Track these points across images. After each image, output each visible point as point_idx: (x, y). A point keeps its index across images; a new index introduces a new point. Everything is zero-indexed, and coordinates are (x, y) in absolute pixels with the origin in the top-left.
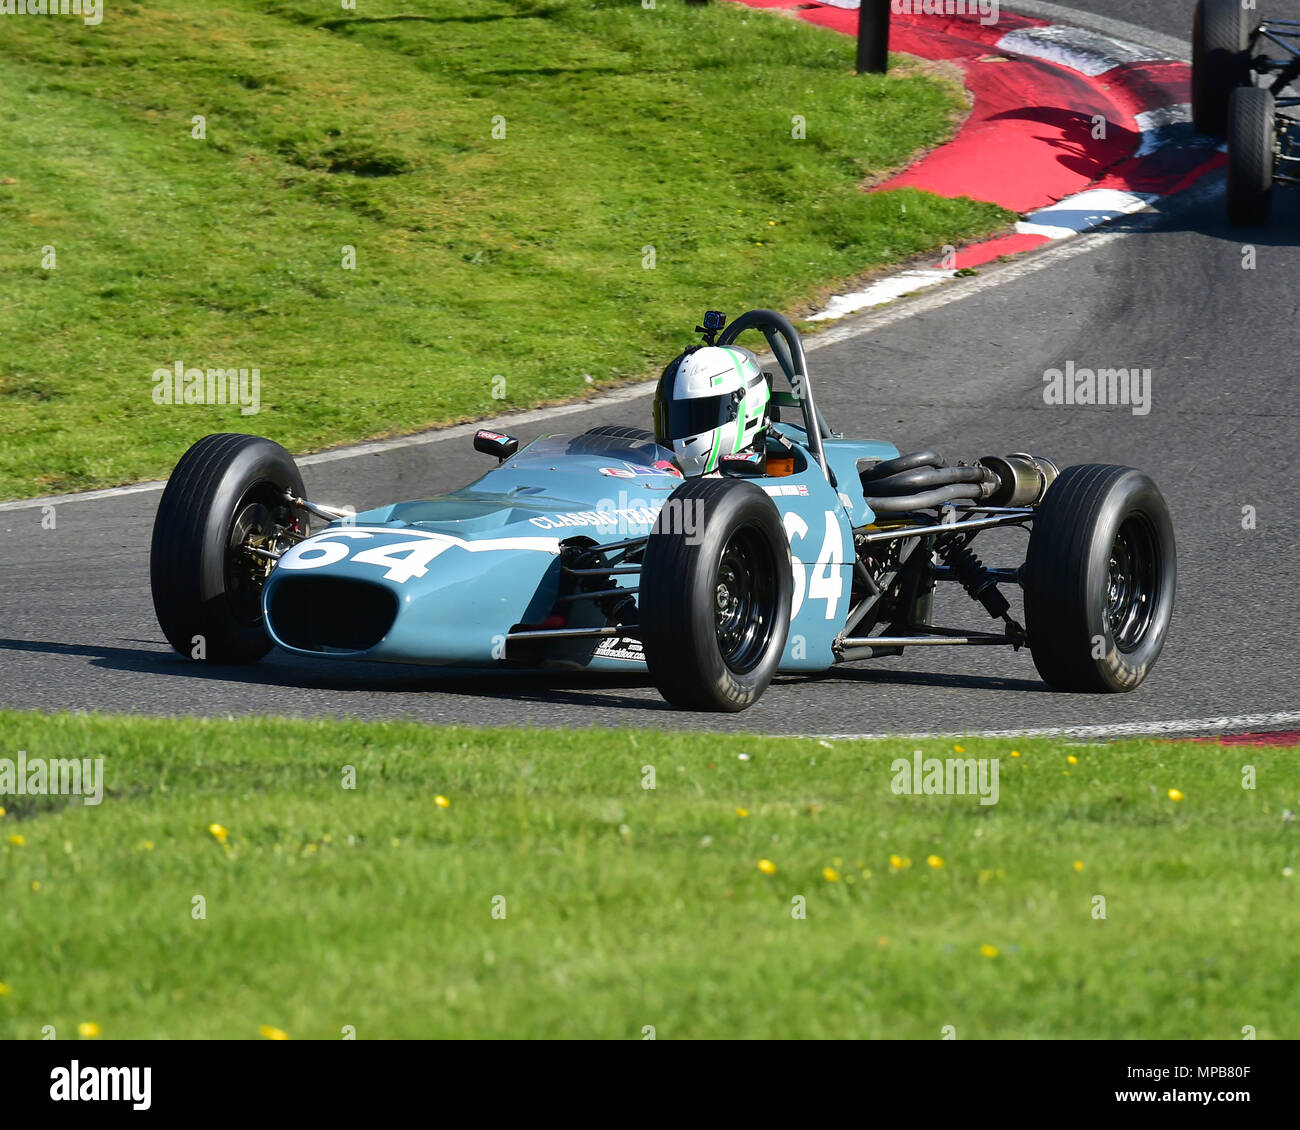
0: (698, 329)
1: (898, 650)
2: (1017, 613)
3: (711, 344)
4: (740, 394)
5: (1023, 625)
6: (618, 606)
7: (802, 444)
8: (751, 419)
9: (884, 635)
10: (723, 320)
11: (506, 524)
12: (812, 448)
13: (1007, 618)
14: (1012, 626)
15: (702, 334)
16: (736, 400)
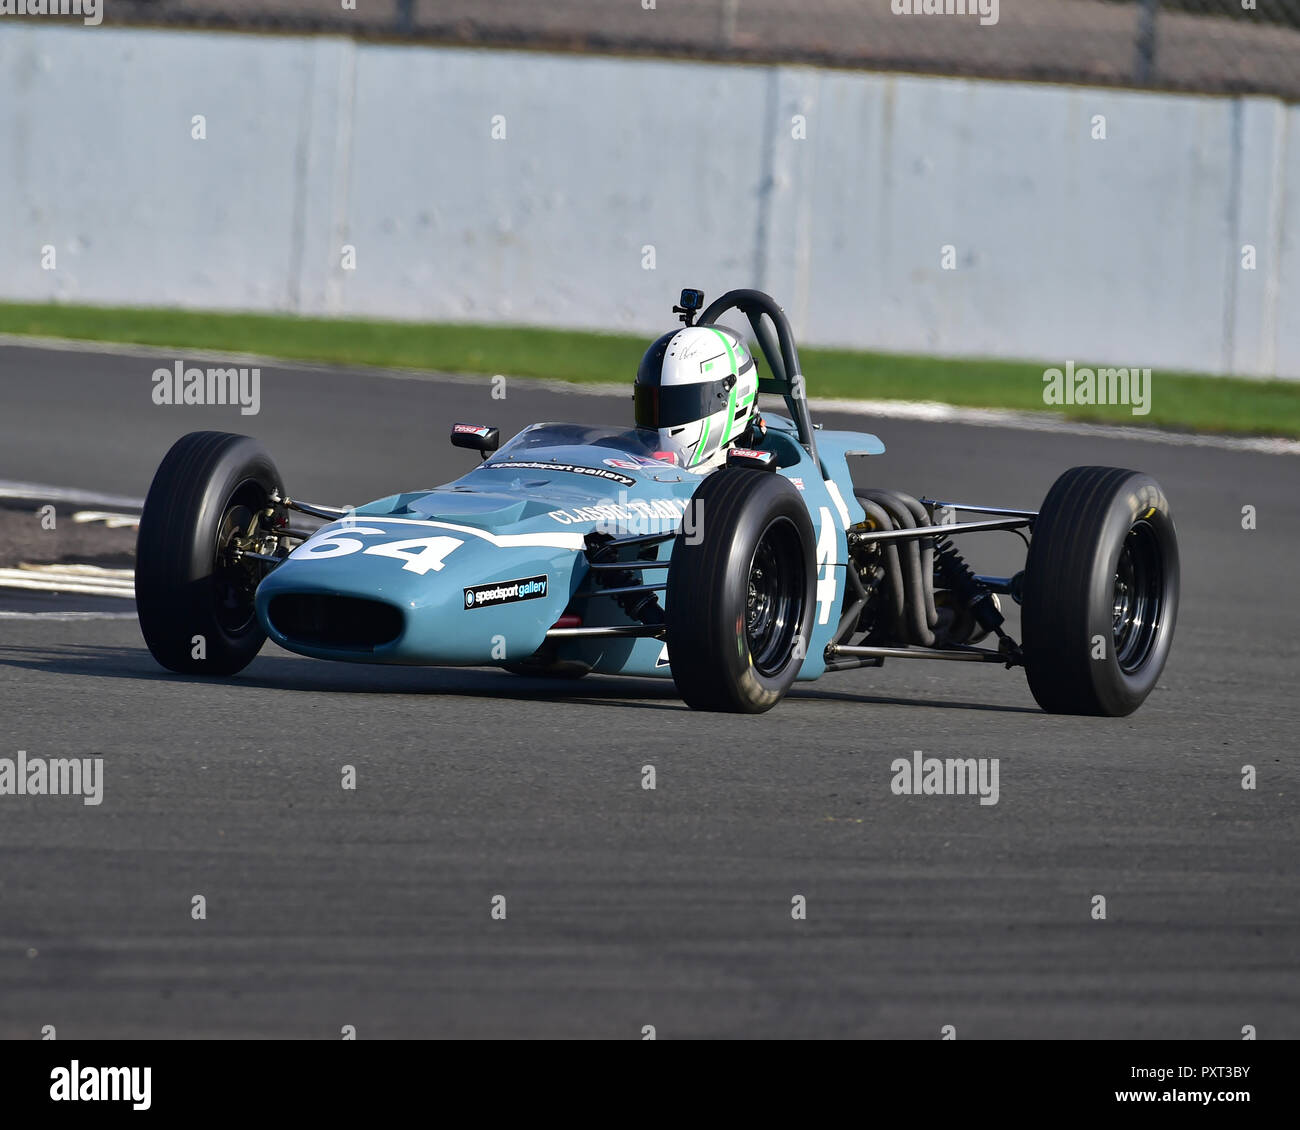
0: (676, 309)
1: (878, 661)
2: (1013, 629)
3: (689, 324)
4: (731, 380)
5: (1018, 641)
6: (641, 605)
7: (793, 435)
8: (740, 408)
9: (862, 644)
10: (701, 297)
11: (521, 519)
12: (803, 439)
13: (1000, 633)
14: (1006, 641)
15: (679, 314)
16: (727, 388)
